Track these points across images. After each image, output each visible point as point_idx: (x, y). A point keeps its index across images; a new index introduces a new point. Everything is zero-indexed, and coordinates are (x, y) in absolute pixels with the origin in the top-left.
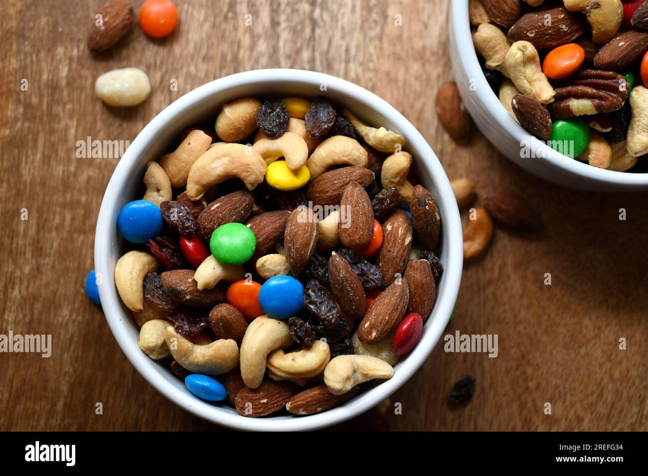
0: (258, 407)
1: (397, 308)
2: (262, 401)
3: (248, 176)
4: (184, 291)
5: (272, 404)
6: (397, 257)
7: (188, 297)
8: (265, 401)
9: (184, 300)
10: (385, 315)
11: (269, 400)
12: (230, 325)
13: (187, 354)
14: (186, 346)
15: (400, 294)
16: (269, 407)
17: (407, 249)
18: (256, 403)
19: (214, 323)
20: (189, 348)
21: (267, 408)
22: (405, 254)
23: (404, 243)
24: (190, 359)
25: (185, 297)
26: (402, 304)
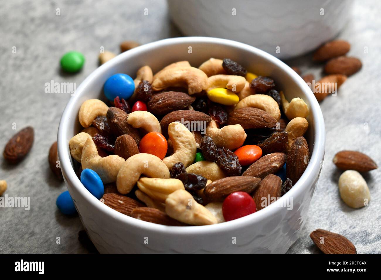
0: (115, 202)
1: (239, 187)
2: (119, 201)
3: (192, 83)
4: (116, 116)
5: (124, 207)
6: (261, 167)
7: (116, 121)
8: (121, 202)
9: (112, 121)
10: (229, 184)
11: (125, 204)
12: (126, 145)
13: (90, 155)
14: (93, 150)
15: (248, 181)
16: (122, 207)
17: (271, 168)
18: (115, 200)
19: (117, 142)
20: (94, 152)
21: (120, 207)
22: (267, 169)
23: (272, 164)
24: (91, 160)
25: (114, 120)
26: (245, 187)
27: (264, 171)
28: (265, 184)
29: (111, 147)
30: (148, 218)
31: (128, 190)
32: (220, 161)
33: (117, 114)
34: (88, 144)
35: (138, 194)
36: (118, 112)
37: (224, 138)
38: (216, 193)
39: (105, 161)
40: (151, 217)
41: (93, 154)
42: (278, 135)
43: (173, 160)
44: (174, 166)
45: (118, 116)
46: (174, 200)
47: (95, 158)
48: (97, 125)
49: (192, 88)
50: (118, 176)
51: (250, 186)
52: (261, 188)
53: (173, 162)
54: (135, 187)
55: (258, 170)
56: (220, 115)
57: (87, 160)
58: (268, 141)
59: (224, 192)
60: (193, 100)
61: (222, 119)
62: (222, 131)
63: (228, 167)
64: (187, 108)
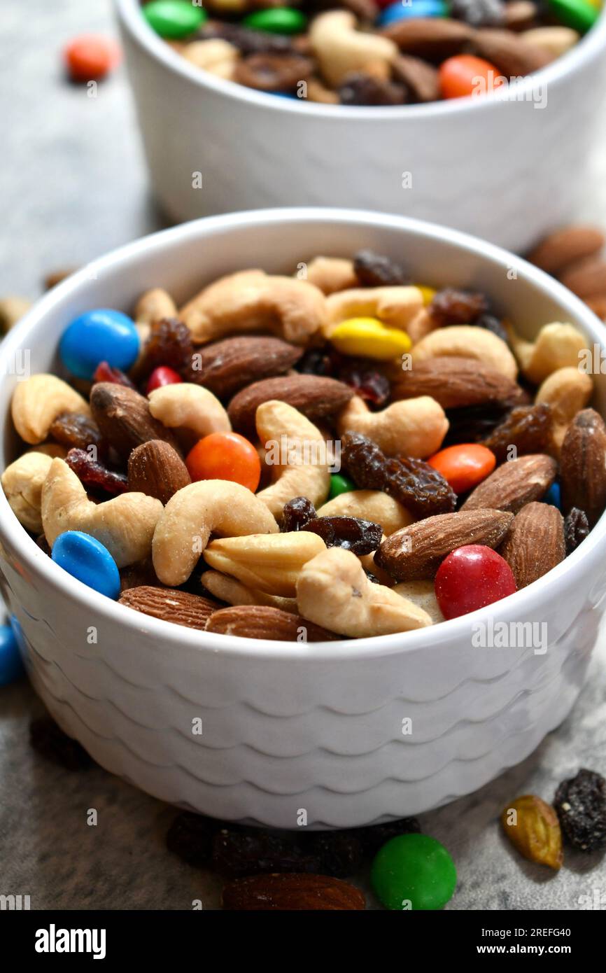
0: (157, 605)
1: (468, 535)
2: (168, 601)
3: (292, 310)
4: (119, 400)
5: (183, 615)
6: (504, 489)
7: (120, 412)
8: (174, 603)
9: (110, 415)
10: (440, 530)
11: (183, 607)
12: (162, 463)
13: (69, 501)
14: (73, 487)
15: (487, 519)
16: (176, 615)
17: (529, 489)
18: (156, 599)
19: (134, 461)
20: (78, 492)
21: (171, 615)
22: (521, 493)
23: (528, 480)
24: (71, 513)
25: (115, 410)
26: (480, 534)
27: (514, 497)
28: (526, 525)
29: (115, 478)
30: (255, 631)
31: (185, 573)
32: (400, 485)
33: (119, 395)
34: (59, 476)
35: (210, 580)
36: (121, 394)
37: (398, 432)
38: (413, 554)
39: (113, 508)
40: (263, 627)
41: (75, 497)
42: (529, 413)
43: (282, 495)
44: (289, 507)
45: (125, 401)
46: (325, 572)
47: (81, 508)
48: (68, 433)
49: (296, 324)
50: (156, 538)
51: (494, 529)
52: (518, 535)
53: (282, 499)
54: (202, 565)
55: (499, 496)
56: (372, 383)
57: (60, 515)
58: (502, 430)
59: (433, 551)
60: (298, 353)
61: (379, 390)
62: (389, 416)
63: (424, 497)
64: (284, 374)
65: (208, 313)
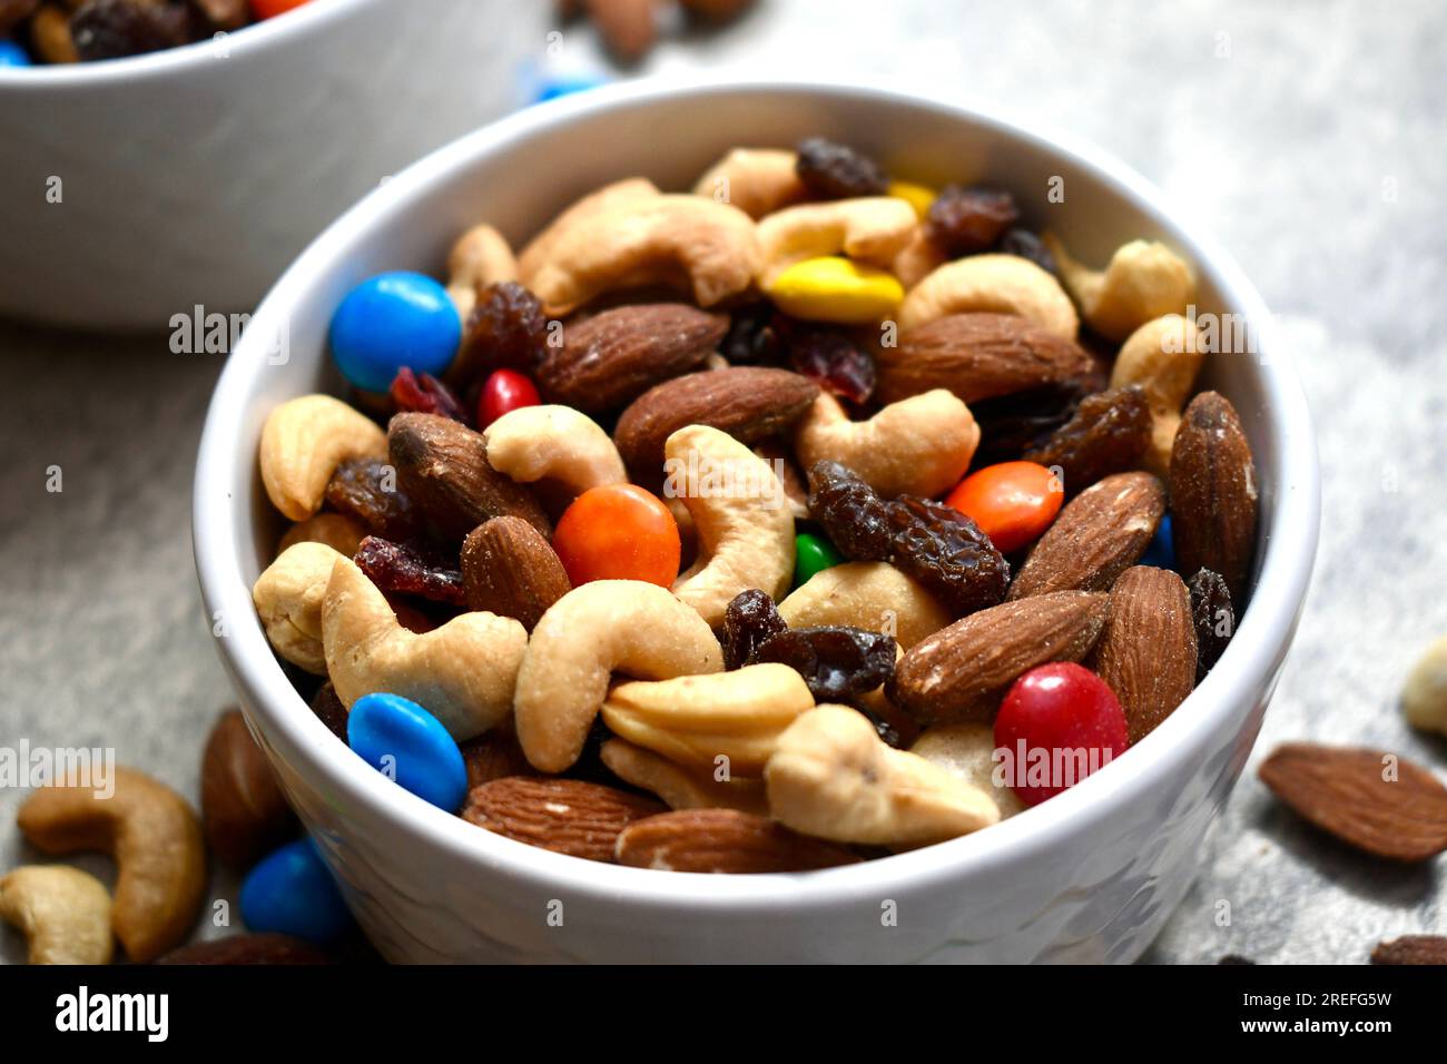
0: (532, 816)
1: (1041, 645)
2: (550, 807)
4: (435, 446)
5: (577, 827)
6: (1086, 548)
7: (439, 468)
8: (560, 809)
9: (425, 473)
10: (994, 641)
11: (575, 814)
12: (518, 561)
13: (368, 634)
14: (375, 610)
15: (1069, 613)
16: (567, 831)
17: (1127, 543)
18: (531, 806)
19: (471, 557)
20: (380, 617)
21: (559, 832)
22: (1116, 550)
23: (1123, 525)
24: (374, 653)
25: (431, 464)
26: (1060, 641)
27: (1104, 559)
28: (1131, 613)
29: (441, 581)
30: (705, 856)
31: (573, 751)
32: (914, 553)
33: (435, 438)
34: (348, 590)
35: (616, 757)
36: (438, 432)
37: (900, 456)
38: (953, 688)
39: (443, 645)
40: (715, 848)
41: (377, 627)
42: (1111, 405)
43: (720, 587)
44: (734, 609)
45: (445, 447)
47: (389, 644)
48: (356, 502)
49: (712, 280)
50: (519, 699)
51: (1082, 630)
52: (1119, 630)
53: (720, 594)
54: (600, 730)
55: (1080, 560)
56: (847, 369)
57: (356, 658)
58: (1069, 432)
59: (986, 678)
60: (722, 325)
61: (859, 380)
62: (882, 429)
63: (955, 573)
64: (703, 367)
65: (566, 265)
